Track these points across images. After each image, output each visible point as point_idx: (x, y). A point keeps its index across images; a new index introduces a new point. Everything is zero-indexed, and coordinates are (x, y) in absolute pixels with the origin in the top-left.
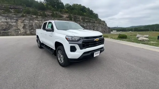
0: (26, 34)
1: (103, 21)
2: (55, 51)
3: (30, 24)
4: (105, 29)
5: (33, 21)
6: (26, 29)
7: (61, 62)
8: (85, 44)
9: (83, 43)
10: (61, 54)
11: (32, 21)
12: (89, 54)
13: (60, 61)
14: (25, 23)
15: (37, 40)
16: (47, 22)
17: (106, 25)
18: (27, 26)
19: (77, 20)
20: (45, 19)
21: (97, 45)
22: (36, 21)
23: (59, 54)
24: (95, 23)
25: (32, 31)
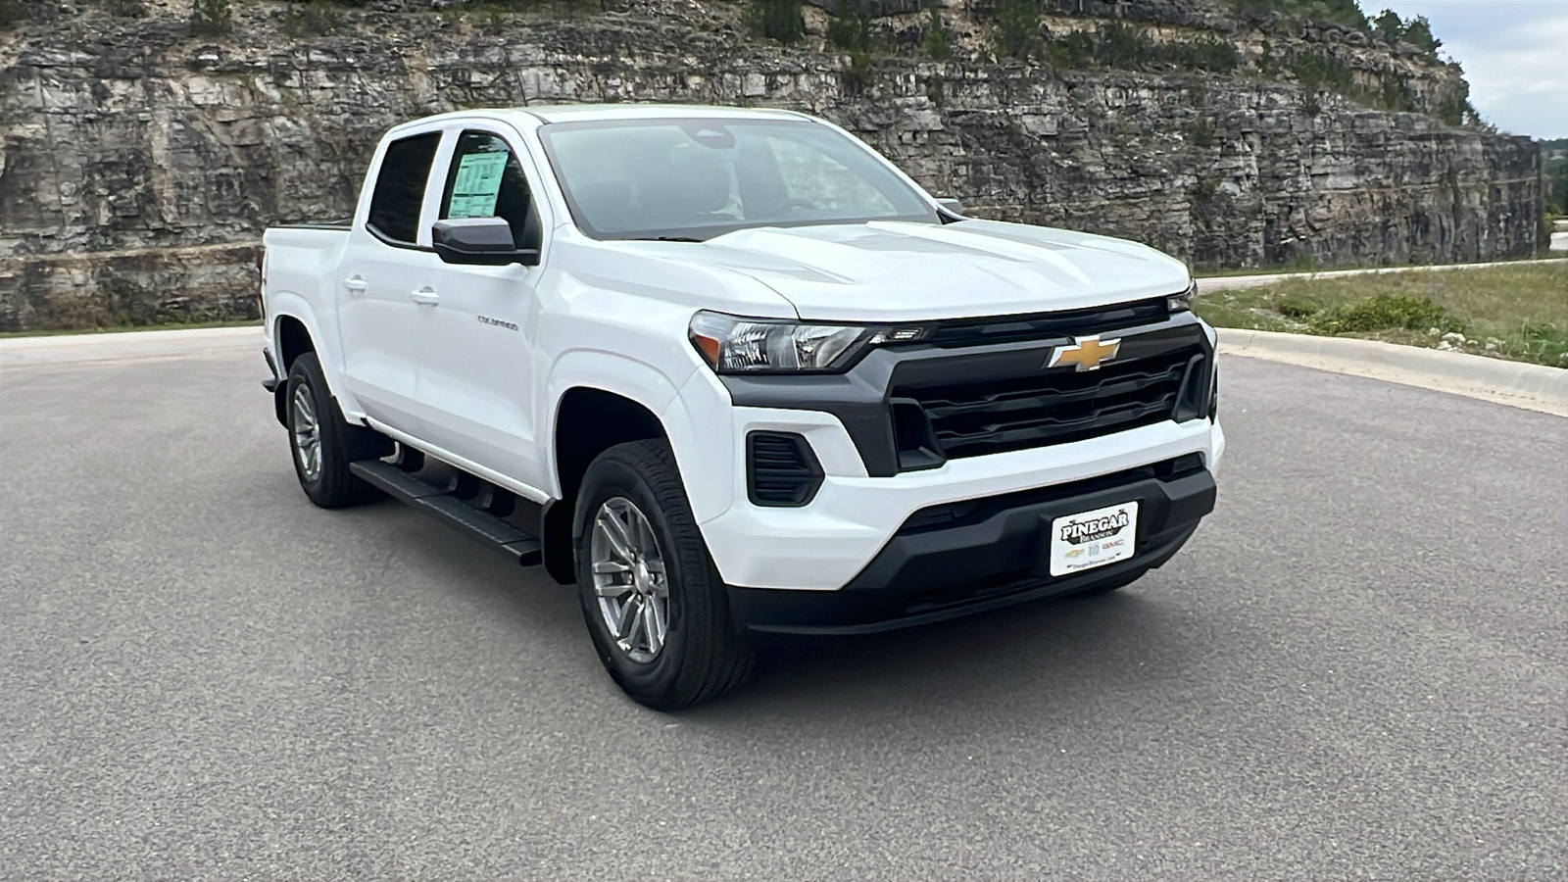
0: (39, 300)
1: (1390, 19)
2: (560, 511)
3: (108, 136)
4: (1423, 170)
5: (149, 90)
6: (42, 224)
7: (636, 656)
8: (930, 414)
9: (895, 390)
10: (637, 551)
11: (138, 90)
12: (987, 533)
13: (623, 645)
14: (25, 118)
15: (282, 394)
16: (432, 139)
17: (1455, 101)
18: (60, 170)
19: (898, 25)
20: (335, 41)
21: (1095, 420)
22: (203, 91)
23: (615, 557)
24: (1224, 60)
25: (135, 246)
